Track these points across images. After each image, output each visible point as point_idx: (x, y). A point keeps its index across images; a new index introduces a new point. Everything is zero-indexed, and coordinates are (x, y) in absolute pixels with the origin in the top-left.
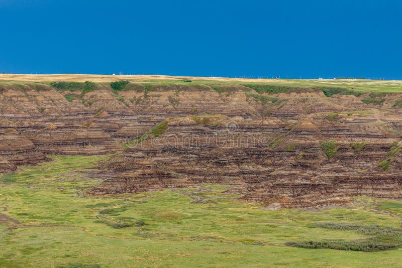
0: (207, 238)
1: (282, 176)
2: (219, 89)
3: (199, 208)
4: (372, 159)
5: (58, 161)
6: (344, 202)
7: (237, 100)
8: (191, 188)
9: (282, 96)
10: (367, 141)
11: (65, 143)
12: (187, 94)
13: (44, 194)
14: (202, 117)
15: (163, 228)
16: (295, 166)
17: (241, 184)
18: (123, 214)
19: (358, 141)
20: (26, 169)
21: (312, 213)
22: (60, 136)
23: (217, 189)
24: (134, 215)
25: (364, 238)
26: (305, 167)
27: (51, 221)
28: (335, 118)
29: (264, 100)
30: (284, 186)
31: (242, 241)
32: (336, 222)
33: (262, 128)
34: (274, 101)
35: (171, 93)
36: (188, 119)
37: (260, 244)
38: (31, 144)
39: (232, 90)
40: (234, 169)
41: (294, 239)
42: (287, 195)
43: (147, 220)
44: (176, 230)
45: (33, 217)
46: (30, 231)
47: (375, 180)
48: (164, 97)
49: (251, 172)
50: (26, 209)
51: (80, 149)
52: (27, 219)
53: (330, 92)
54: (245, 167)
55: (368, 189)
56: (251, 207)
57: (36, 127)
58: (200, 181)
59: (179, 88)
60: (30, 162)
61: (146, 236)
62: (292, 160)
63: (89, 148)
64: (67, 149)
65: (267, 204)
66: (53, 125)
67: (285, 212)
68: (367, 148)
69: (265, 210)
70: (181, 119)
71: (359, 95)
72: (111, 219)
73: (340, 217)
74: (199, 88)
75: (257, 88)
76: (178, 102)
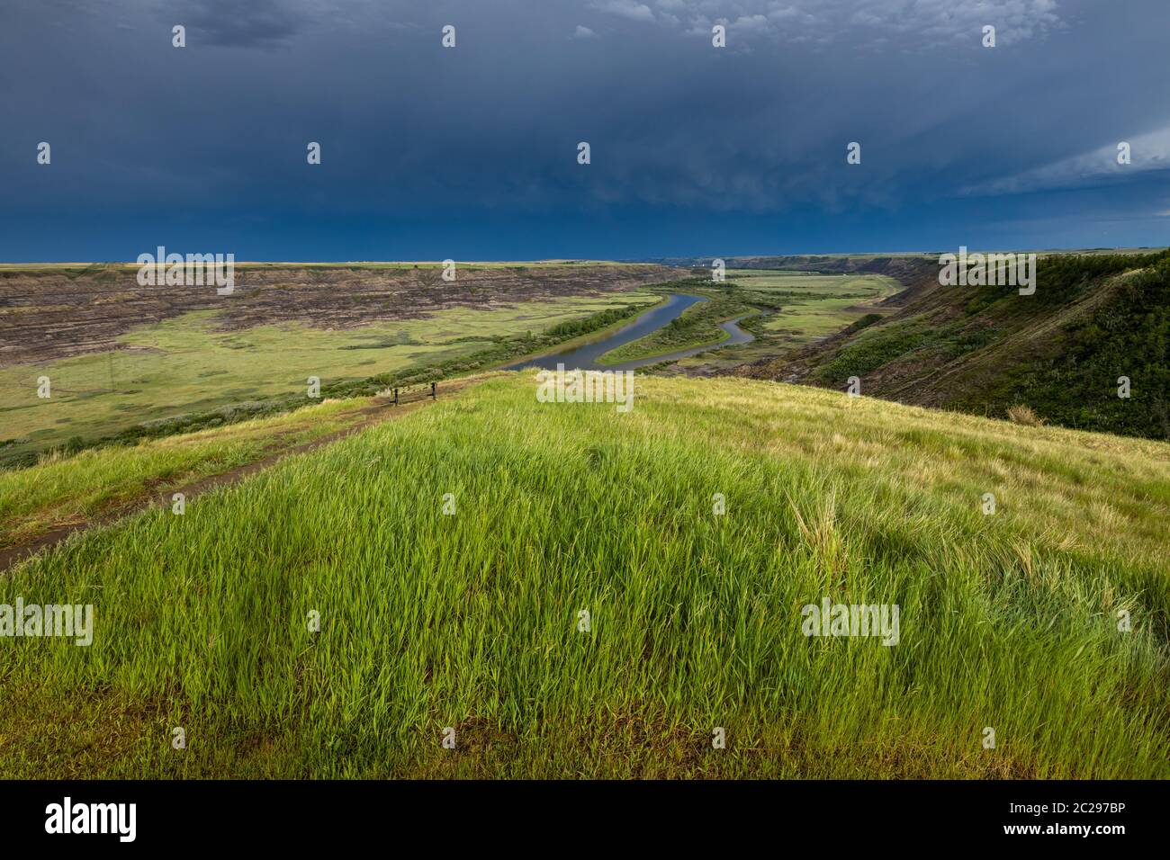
0: (293, 349)
1: (332, 314)
2: (290, 269)
3: (286, 334)
4: (380, 302)
5: (191, 315)
6: (367, 325)
7: (301, 275)
8: (279, 324)
9: (328, 272)
10: (377, 293)
11: (193, 304)
12: (271, 272)
13: (184, 334)
14: (281, 285)
15: (265, 346)
16: (338, 309)
17: (310, 320)
18: (239, 341)
19: (372, 293)
20: (169, 321)
21: (351, 332)
22: (190, 299)
23: (295, 323)
24: (246, 341)
25: (379, 342)
26: (344, 309)
27: (190, 349)
28: (359, 282)
29: (318, 274)
30: (333, 319)
31: (313, 349)
32: (365, 335)
33: (318, 289)
34: (324, 274)
35: (260, 272)
36: (273, 286)
37: (324, 350)
38: (169, 305)
39: (298, 269)
40: (304, 312)
41: (342, 345)
42: (336, 323)
43: (254, 343)
44: (273, 347)
45: (176, 347)
46: (177, 356)
47: (382, 313)
48: (256, 275)
49: (313, 313)
50: (172, 344)
51: (206, 307)
52: (173, 349)
53: (354, 269)
54: (310, 310)
55: (379, 318)
56: (316, 332)
57: (171, 295)
58: (285, 320)
59: (265, 269)
60: (169, 316)
61: (255, 352)
62: (337, 305)
63: (211, 305)
64: (195, 307)
65: (325, 329)
66: (183, 293)
67: (336, 332)
68: (377, 297)
69: (324, 332)
70: (269, 287)
71: (370, 270)
72: (231, 344)
73: (366, 332)
74: (277, 269)
75: (313, 268)
76: (265, 277)
